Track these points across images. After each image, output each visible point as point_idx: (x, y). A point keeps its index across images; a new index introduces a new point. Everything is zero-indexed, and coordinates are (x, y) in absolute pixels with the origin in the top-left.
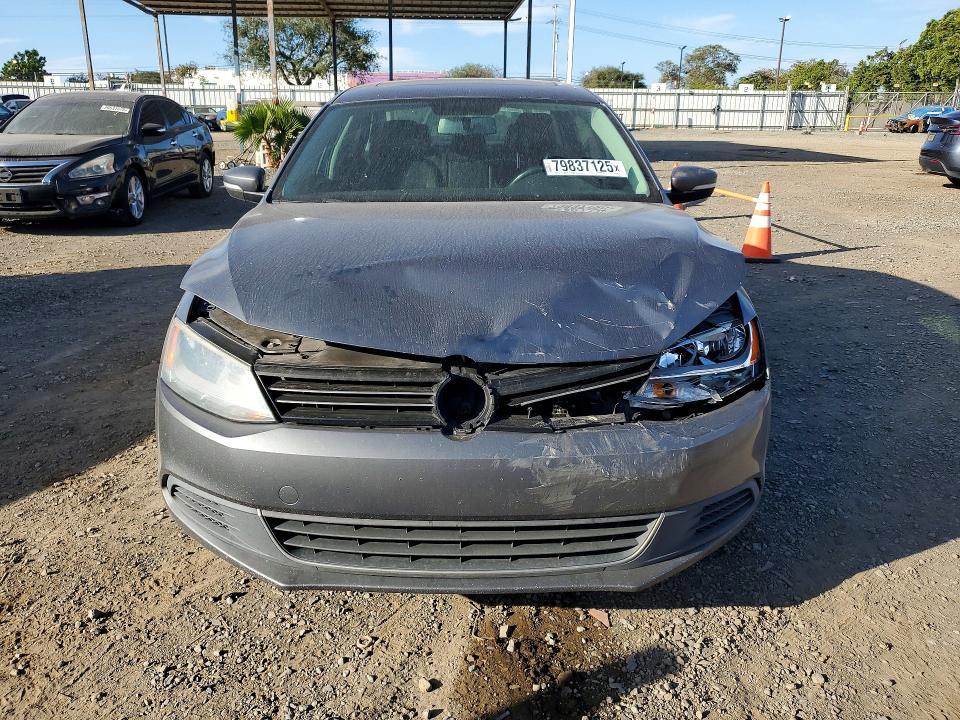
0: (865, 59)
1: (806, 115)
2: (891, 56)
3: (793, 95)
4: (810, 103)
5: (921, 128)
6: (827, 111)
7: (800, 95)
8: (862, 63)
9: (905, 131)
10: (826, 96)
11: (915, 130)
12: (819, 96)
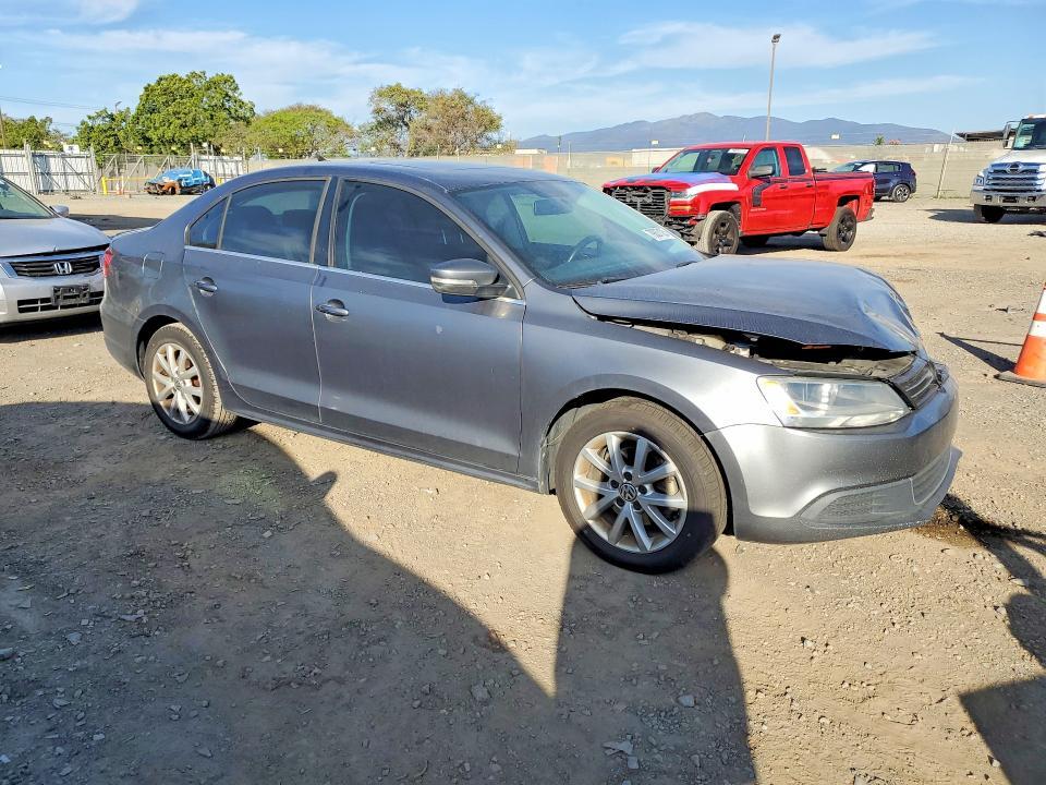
0: (86, 119)
1: (54, 177)
2: (112, 118)
3: (34, 155)
4: (55, 165)
5: (178, 190)
6: (78, 174)
7: (41, 156)
8: (83, 123)
9: (164, 193)
10: (70, 157)
11: (173, 192)
12: (64, 157)
